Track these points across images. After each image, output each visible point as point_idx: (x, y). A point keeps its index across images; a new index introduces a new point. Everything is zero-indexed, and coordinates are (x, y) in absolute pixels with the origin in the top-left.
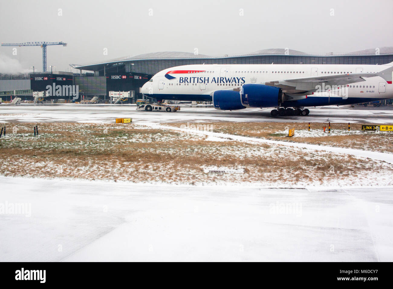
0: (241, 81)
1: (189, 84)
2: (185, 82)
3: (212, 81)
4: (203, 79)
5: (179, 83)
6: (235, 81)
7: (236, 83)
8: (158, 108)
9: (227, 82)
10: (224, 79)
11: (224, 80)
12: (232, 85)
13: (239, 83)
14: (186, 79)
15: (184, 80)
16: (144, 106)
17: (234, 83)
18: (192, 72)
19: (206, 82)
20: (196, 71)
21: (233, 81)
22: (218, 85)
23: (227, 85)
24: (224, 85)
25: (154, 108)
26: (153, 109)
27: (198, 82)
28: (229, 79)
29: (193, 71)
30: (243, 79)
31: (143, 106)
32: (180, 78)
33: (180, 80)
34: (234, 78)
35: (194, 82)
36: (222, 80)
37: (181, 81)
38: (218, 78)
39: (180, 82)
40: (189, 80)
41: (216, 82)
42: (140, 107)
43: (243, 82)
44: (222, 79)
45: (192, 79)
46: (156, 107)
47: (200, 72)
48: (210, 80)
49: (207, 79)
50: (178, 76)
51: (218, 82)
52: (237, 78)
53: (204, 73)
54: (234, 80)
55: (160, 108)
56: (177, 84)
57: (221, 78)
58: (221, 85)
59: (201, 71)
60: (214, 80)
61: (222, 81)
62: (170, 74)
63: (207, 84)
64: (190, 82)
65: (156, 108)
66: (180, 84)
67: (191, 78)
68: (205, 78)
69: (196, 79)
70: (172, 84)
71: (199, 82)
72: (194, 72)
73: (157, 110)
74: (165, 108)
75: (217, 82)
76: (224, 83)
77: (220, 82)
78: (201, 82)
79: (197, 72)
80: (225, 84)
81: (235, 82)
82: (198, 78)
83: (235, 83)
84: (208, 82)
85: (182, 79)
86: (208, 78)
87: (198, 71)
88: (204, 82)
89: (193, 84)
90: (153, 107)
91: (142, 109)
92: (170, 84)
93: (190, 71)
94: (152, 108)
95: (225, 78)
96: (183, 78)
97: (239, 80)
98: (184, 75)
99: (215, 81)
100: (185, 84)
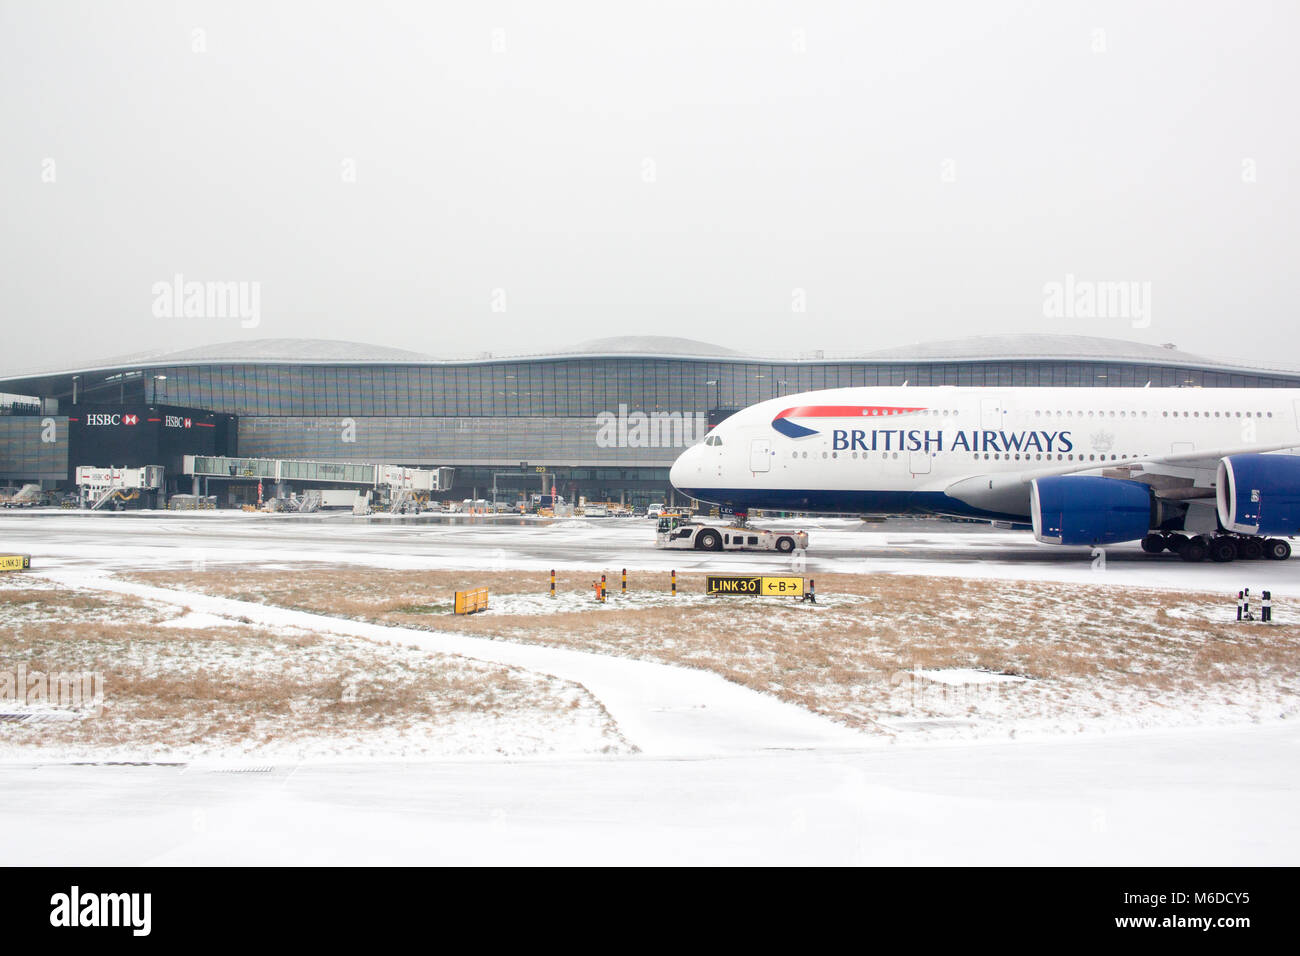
0: (1057, 443)
1: (870, 452)
2: (854, 448)
3: (956, 443)
4: (921, 438)
5: (830, 450)
6: (1037, 443)
7: (1040, 449)
8: (745, 540)
9: (1007, 447)
10: (999, 437)
11: (999, 441)
12: (1028, 458)
13: (1050, 449)
14: (858, 435)
15: (849, 439)
16: (691, 531)
17: (1033, 450)
18: (875, 413)
19: (933, 446)
20: (890, 410)
21: (1028, 444)
22: (976, 456)
23: (1007, 457)
24: (997, 457)
25: (731, 540)
26: (727, 542)
27: (902, 448)
28: (1013, 438)
29: (880, 410)
30: (1065, 436)
31: (686, 534)
32: (836, 432)
33: (836, 439)
34: (1033, 434)
35: (888, 448)
36: (989, 439)
37: (841, 444)
38: (976, 434)
39: (835, 447)
40: (868, 441)
41: (967, 449)
42: (674, 537)
43: (1065, 447)
44: (990, 437)
45: (881, 439)
46: (738, 535)
47: (905, 413)
48: (948, 441)
49: (937, 438)
50: (826, 426)
51: (975, 449)
52: (1044, 434)
53: (921, 415)
54: (1033, 441)
55: (753, 540)
56: (825, 455)
57: (985, 434)
58: (987, 457)
59: (910, 410)
60: (960, 440)
61: (989, 445)
62: (792, 420)
63: (934, 455)
64: (874, 448)
65: (738, 540)
66: (835, 455)
67: (874, 433)
68: (927, 433)
69: (895, 439)
70: (805, 455)
71: (905, 447)
72: (885, 413)
73: (739, 546)
74: (772, 538)
75: (971, 446)
76: (997, 449)
77: (985, 449)
78: (915, 446)
79: (895, 412)
80: (1002, 454)
81: (1035, 447)
82: (902, 433)
83: (1037, 452)
84: (940, 448)
85: (840, 435)
86: (940, 433)
87: (900, 410)
88: (927, 448)
89: (885, 456)
90: (727, 536)
91: (680, 543)
92: (795, 455)
93: (870, 410)
94: (723, 537)
95: (1002, 434)
96: (845, 434)
97: (1050, 441)
98: (848, 424)
99: (965, 442)
100: (855, 456)
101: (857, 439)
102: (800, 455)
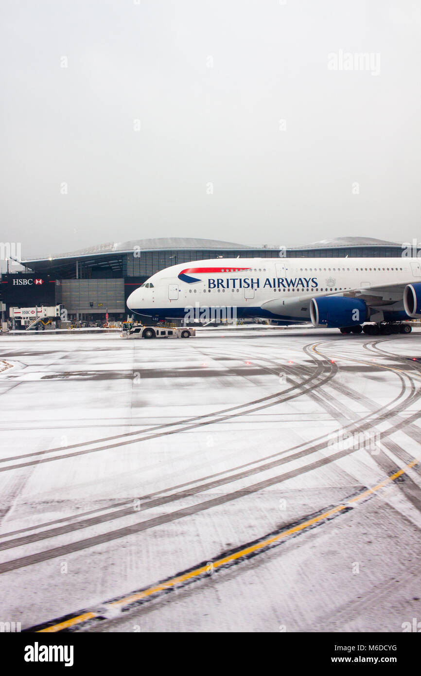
0: (310, 283)
1: (226, 289)
2: (218, 287)
3: (265, 284)
4: (249, 282)
5: (207, 289)
6: (302, 283)
7: (303, 286)
8: (167, 333)
9: (289, 285)
10: (285, 281)
11: (285, 283)
12: (298, 290)
13: (308, 286)
14: (220, 281)
15: (216, 283)
16: (140, 329)
17: (300, 286)
18: (227, 270)
19: (255, 285)
20: (234, 269)
21: (298, 284)
22: (275, 290)
23: (289, 290)
24: (284, 290)
25: (160, 333)
26: (158, 334)
27: (241, 287)
28: (291, 281)
29: (230, 269)
30: (314, 280)
31: (138, 331)
32: (209, 280)
33: (210, 284)
34: (300, 279)
35: (234, 287)
36: (280, 282)
37: (212, 286)
38: (274, 279)
39: (210, 287)
40: (225, 284)
41: (271, 287)
42: (132, 333)
43: (314, 285)
44: (281, 281)
45: (231, 282)
46: (163, 330)
47: (241, 270)
48: (262, 284)
49: (257, 282)
50: (204, 277)
51: (274, 287)
52: (305, 279)
53: (248, 271)
54: (300, 282)
55: (170, 333)
56: (205, 291)
57: (279, 279)
58: (280, 290)
59: (243, 269)
60: (267, 283)
61: (281, 284)
62: (188, 274)
63: (256, 290)
64: (228, 287)
65: (163, 333)
66: (209, 291)
67: (228, 280)
68: (252, 280)
69: (237, 283)
70: (195, 291)
71: (242, 286)
72: (232, 270)
73: (164, 336)
74: (179, 331)
75: (272, 285)
76: (284, 287)
77: (279, 286)
78: (247, 286)
79: (237, 270)
80: (286, 289)
81: (301, 285)
82: (241, 280)
83: (302, 288)
84: (258, 287)
85: (212, 281)
86: (258, 280)
87: (239, 269)
88: (252, 287)
89: (233, 290)
90: (158, 331)
91: (135, 335)
92: (190, 291)
93: (225, 269)
94: (156, 332)
95: (286, 279)
96: (214, 281)
97: (307, 283)
98: (215, 276)
99: (270, 284)
100: (219, 291)
101: (220, 283)
102: (193, 291)
